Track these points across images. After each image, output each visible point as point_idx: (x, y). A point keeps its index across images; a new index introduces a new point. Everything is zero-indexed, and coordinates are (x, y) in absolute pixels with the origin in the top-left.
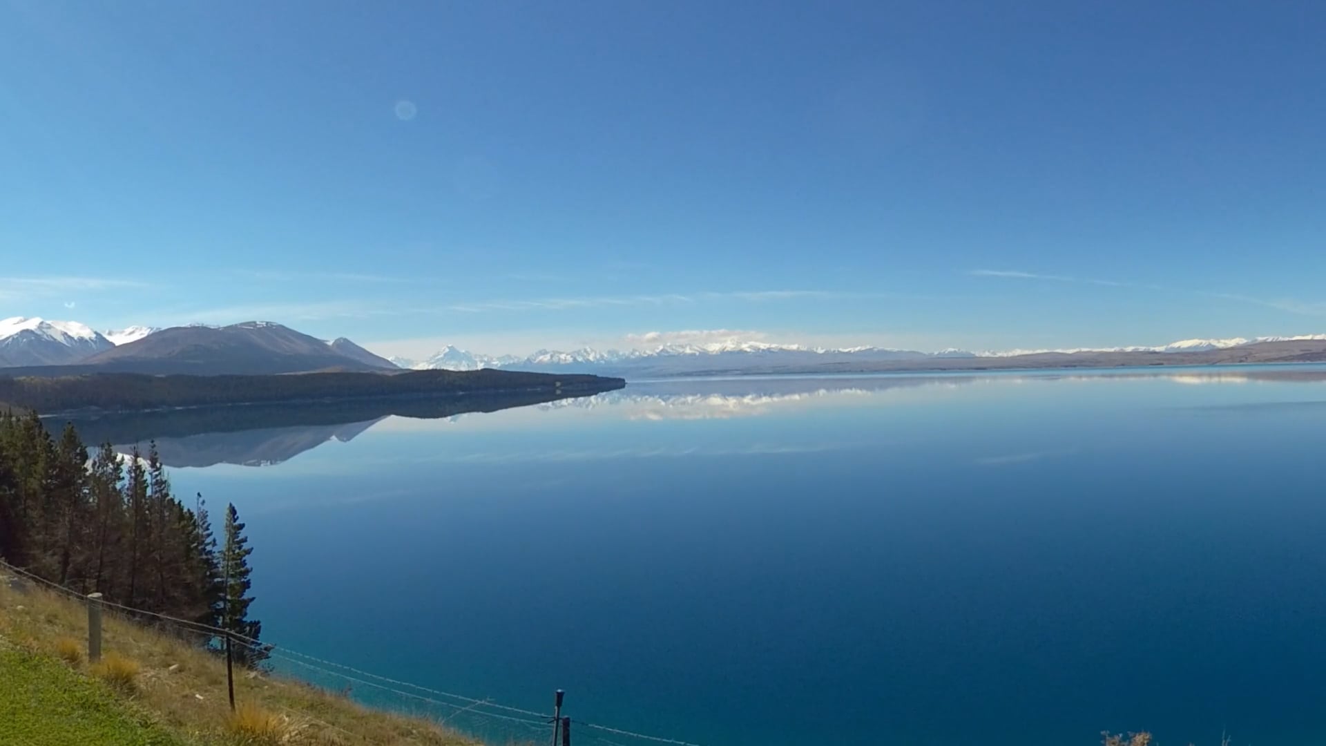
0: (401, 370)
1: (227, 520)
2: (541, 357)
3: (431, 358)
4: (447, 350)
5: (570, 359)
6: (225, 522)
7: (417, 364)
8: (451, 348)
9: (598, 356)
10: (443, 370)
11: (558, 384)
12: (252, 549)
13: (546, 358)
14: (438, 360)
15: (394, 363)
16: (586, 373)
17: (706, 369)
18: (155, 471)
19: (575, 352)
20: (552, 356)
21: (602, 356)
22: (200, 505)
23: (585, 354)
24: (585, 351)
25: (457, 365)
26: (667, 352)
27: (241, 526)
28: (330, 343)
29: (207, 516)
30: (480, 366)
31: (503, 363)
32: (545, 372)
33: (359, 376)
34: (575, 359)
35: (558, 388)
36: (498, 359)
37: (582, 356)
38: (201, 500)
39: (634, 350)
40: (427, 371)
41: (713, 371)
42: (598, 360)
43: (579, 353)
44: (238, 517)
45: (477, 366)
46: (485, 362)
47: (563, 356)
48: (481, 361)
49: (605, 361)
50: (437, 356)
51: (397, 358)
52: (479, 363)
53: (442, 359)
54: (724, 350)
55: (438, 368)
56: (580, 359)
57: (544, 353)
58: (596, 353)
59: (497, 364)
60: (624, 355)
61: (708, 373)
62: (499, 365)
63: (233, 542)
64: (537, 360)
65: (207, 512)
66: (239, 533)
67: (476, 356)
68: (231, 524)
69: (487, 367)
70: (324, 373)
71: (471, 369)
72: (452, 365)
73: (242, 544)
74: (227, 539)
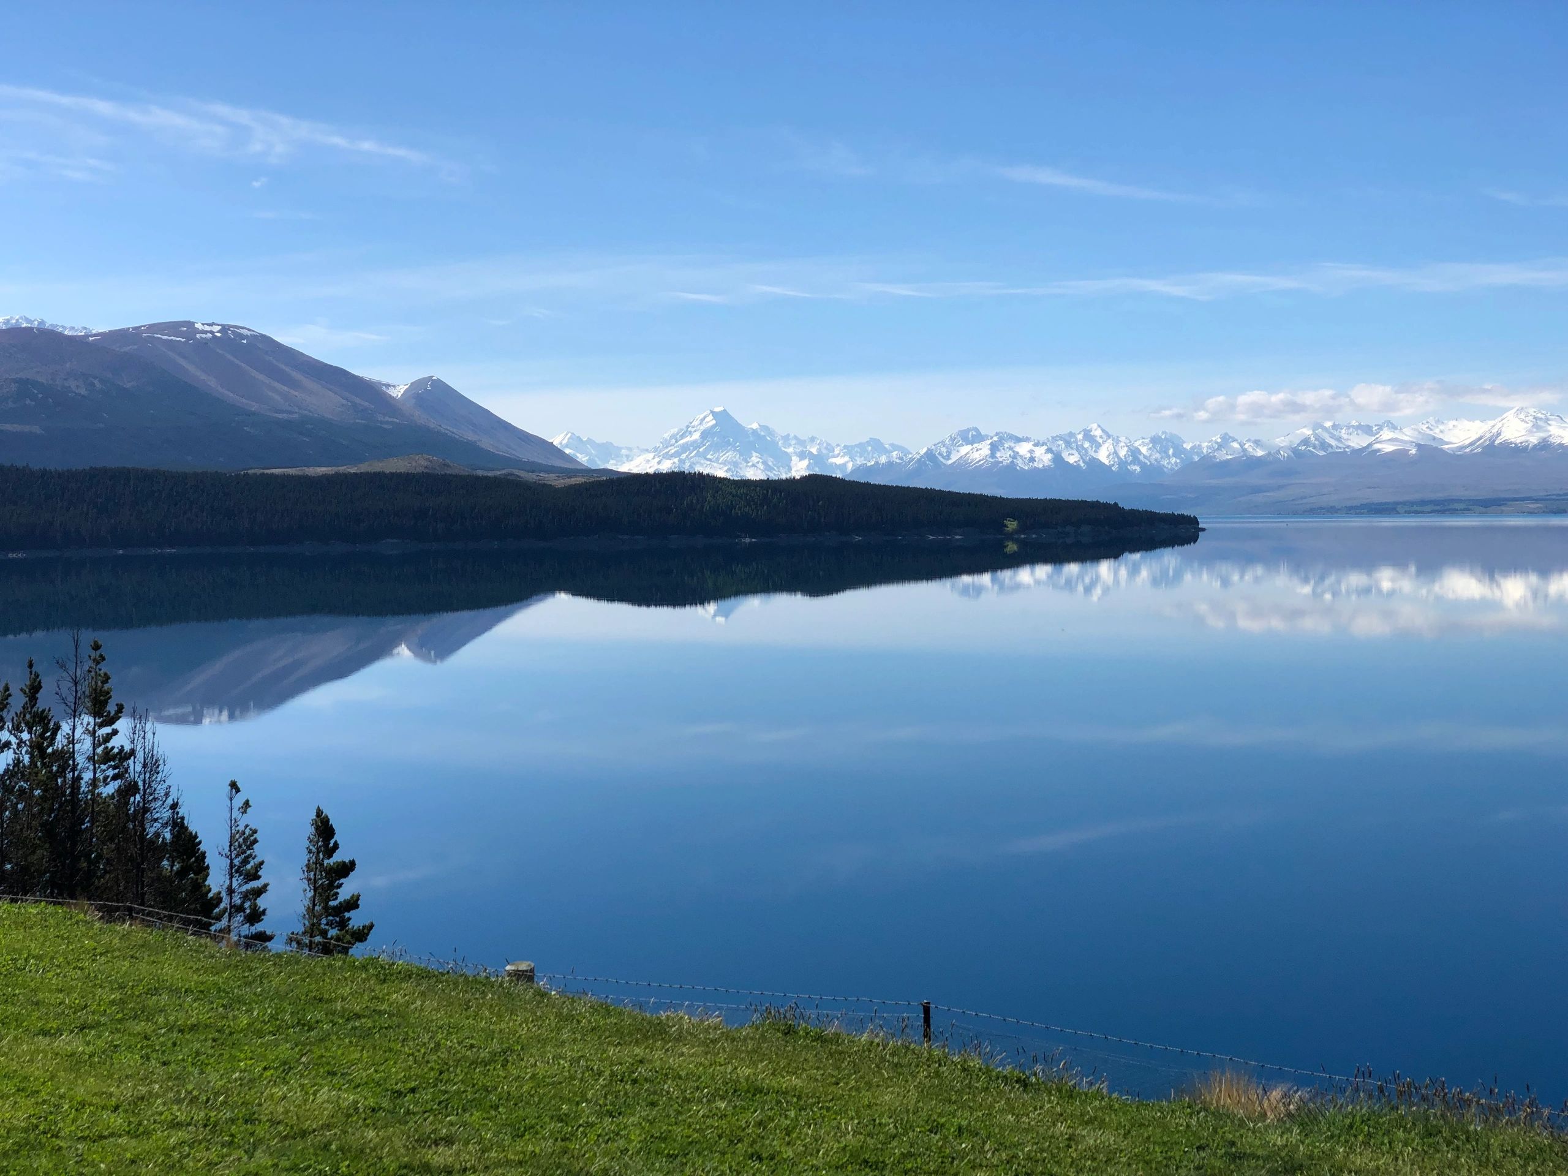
0: (588, 471)
1: (310, 852)
2: (965, 449)
3: (667, 444)
4: (710, 422)
5: (1043, 458)
6: (304, 858)
7: (629, 458)
8: (722, 417)
9: (1123, 453)
10: (701, 475)
11: (1012, 525)
12: (371, 926)
13: (979, 453)
14: (685, 448)
15: (567, 451)
16: (1090, 498)
17: (1440, 495)
18: (101, 725)
19: (1061, 438)
20: (994, 448)
21: (1134, 452)
22: (236, 814)
23: (1087, 445)
24: (1088, 435)
25: (736, 464)
26: (1324, 445)
27: (347, 869)
28: (398, 392)
29: (255, 841)
30: (799, 469)
31: (859, 461)
32: (976, 490)
33: (473, 484)
34: (1058, 459)
35: (1010, 536)
36: (849, 450)
37: (1080, 449)
38: (239, 800)
39: (1226, 439)
40: (658, 477)
41: (1459, 501)
42: (1122, 463)
43: (1068, 440)
44: (336, 846)
45: (790, 469)
46: (811, 456)
47: (1023, 449)
48: (802, 456)
49: (1143, 466)
50: (683, 437)
51: (576, 441)
52: (795, 459)
53: (695, 445)
54: (1492, 440)
55: (686, 468)
56: (1072, 458)
57: (973, 437)
58: (1117, 441)
59: (845, 465)
60: (1196, 449)
61: (1444, 507)
62: (850, 466)
63: (326, 908)
64: (954, 458)
65: (255, 832)
66: (340, 886)
67: (786, 438)
68: (319, 863)
69: (817, 471)
70: (377, 475)
71: (773, 476)
72: (724, 463)
73: (347, 915)
74: (307, 903)
